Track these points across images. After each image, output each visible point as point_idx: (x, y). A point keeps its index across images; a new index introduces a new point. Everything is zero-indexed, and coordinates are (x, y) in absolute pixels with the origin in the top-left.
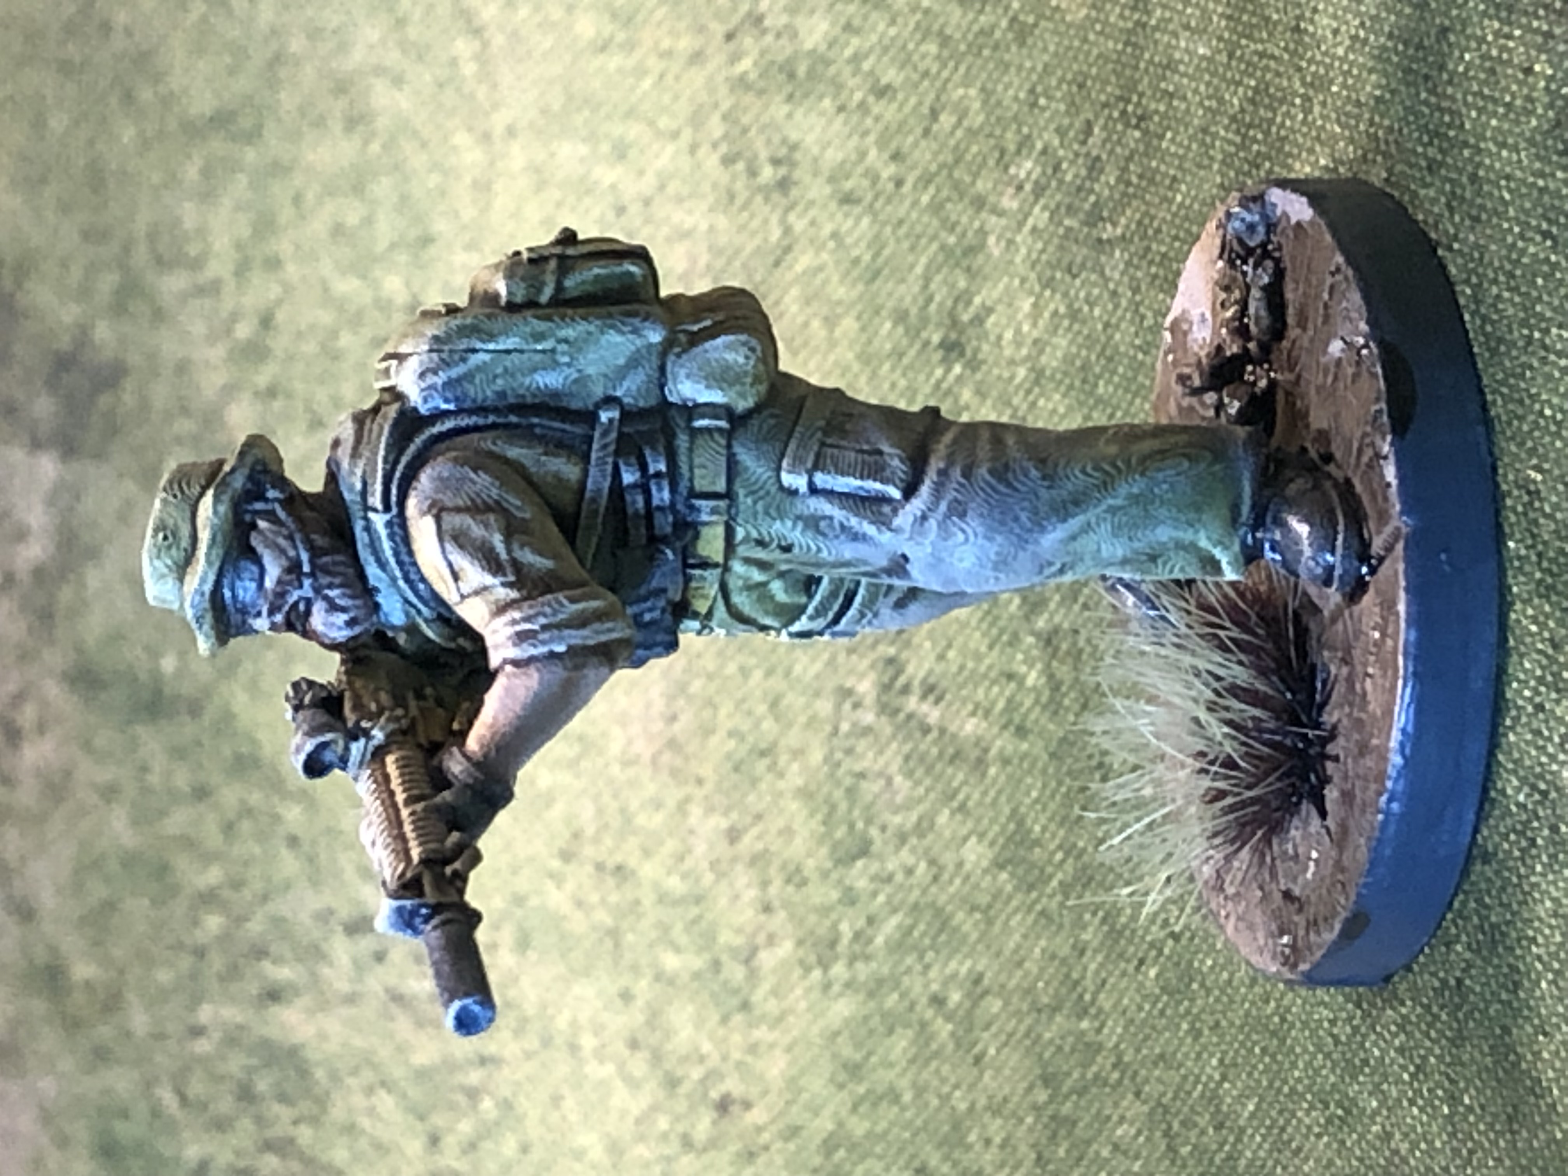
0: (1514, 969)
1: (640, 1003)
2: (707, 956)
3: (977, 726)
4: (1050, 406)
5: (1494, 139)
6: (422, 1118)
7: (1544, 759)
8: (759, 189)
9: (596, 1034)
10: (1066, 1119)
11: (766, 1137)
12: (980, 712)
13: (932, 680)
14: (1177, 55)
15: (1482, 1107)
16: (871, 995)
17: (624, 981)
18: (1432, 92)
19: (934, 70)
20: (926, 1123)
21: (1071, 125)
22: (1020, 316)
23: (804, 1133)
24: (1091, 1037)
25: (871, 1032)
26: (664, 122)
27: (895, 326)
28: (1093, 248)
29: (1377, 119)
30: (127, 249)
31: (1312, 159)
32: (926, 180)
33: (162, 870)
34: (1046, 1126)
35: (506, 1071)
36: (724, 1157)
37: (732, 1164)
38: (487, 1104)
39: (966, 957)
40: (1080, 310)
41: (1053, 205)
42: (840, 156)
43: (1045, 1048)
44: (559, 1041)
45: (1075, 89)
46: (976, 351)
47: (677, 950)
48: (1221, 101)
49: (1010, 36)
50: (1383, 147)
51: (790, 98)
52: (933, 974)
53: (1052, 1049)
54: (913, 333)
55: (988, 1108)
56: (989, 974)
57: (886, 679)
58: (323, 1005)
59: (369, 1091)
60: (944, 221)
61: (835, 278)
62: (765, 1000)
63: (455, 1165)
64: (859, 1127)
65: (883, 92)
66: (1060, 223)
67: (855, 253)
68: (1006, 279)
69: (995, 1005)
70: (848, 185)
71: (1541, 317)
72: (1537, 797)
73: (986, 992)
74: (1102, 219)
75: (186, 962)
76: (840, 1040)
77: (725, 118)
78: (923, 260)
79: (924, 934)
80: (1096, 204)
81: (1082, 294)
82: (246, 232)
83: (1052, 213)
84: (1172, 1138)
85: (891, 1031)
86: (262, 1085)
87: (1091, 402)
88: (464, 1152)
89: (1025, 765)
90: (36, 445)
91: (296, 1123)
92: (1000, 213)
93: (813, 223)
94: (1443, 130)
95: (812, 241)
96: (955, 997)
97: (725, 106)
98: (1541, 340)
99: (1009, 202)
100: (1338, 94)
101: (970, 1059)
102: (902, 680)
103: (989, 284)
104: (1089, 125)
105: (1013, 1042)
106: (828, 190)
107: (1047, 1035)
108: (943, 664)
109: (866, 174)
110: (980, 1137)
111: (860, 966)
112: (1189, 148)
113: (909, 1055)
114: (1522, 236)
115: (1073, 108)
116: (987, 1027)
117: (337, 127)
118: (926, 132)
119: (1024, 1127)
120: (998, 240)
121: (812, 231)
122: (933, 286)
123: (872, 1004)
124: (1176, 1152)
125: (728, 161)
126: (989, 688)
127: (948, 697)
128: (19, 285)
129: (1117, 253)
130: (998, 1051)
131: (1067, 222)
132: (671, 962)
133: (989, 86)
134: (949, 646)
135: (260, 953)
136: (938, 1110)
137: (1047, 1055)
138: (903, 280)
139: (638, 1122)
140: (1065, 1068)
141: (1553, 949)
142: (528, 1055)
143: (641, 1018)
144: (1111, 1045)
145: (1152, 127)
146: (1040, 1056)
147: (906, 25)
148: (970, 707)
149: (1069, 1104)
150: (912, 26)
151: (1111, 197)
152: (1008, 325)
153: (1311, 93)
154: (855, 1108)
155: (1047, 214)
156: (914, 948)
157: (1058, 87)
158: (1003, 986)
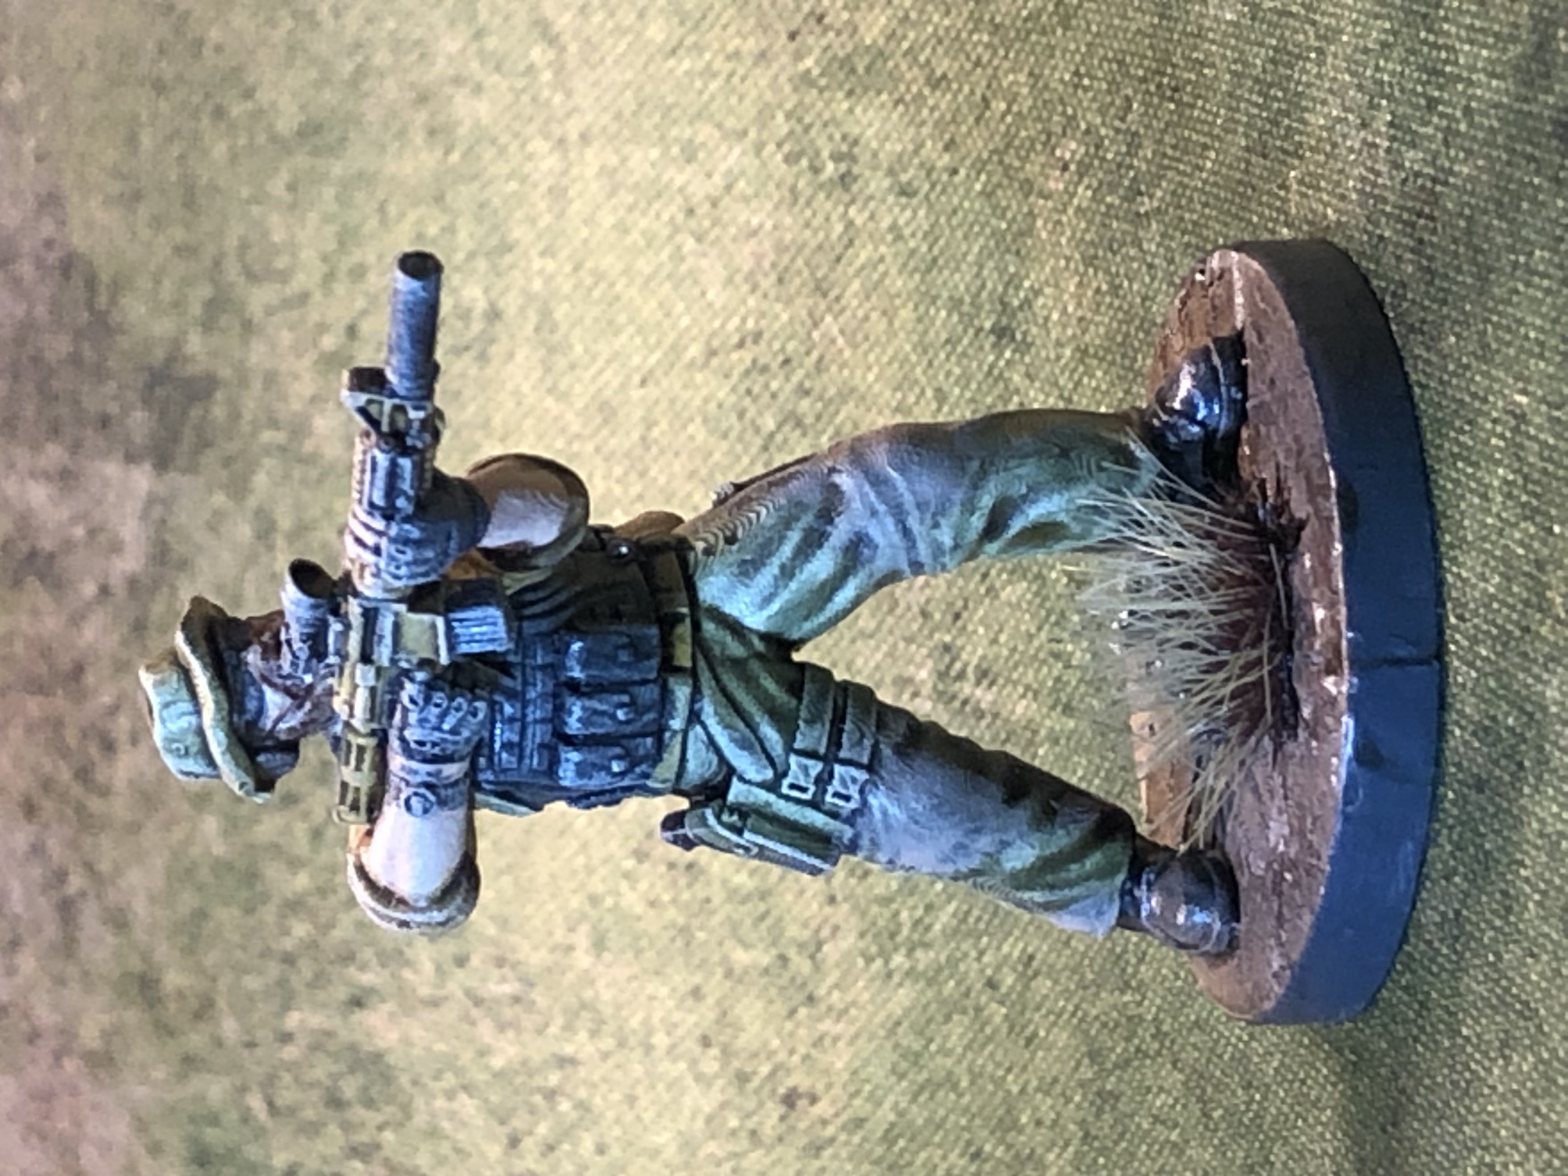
0: (1505, 893)
1: (710, 1001)
2: (774, 952)
3: (1027, 707)
4: (1094, 384)
5: (1484, 70)
6: (503, 1122)
7: (1530, 681)
8: (821, 186)
9: (669, 1034)
10: (1111, 1093)
11: (830, 1131)
12: (1030, 695)
13: (985, 666)
14: (1207, 23)
15: (1478, 1036)
16: (930, 982)
17: (697, 979)
18: (1429, 30)
19: (985, 59)
20: (982, 1109)
21: (1112, 103)
22: (1066, 297)
23: (868, 1125)
24: (1132, 1011)
25: (929, 1021)
26: (730, 123)
27: (949, 315)
28: (1131, 222)
29: (1382, 63)
30: (217, 263)
31: (1326, 110)
32: (980, 166)
33: (252, 876)
34: (1092, 1103)
35: (582, 1072)
36: (789, 1152)
37: (798, 1158)
38: (565, 1106)
39: (1017, 939)
40: (1120, 286)
41: (1095, 184)
42: (899, 148)
43: (1091, 1024)
44: (633, 1041)
45: (1115, 66)
46: (1025, 334)
47: (747, 946)
48: (1245, 64)
49: (1055, 19)
50: (1387, 90)
51: (850, 93)
52: (986, 959)
53: (1097, 1025)
54: (968, 320)
55: (1038, 1090)
56: (1039, 956)
57: (942, 668)
58: (408, 1010)
59: (450, 1095)
60: (994, 208)
61: (893, 271)
62: (829, 993)
63: (532, 1166)
64: (918, 1115)
65: (936, 83)
66: (1102, 200)
67: (912, 244)
68: (1052, 262)
69: (1043, 985)
70: (904, 178)
71: (1527, 241)
72: (1525, 719)
73: (1036, 974)
74: (1141, 194)
75: (274, 969)
76: (900, 1030)
77: (788, 116)
78: (976, 249)
79: (979, 919)
80: (1134, 179)
81: (1122, 271)
82: (331, 246)
83: (1095, 191)
84: (1205, 1103)
85: (948, 1018)
86: (349, 1088)
87: (1131, 376)
88: (543, 1155)
89: (1072, 744)
90: (131, 458)
91: (381, 1128)
92: (1046, 196)
93: (872, 217)
94: (1439, 66)
95: (871, 236)
96: (1008, 979)
97: (789, 106)
98: (1527, 264)
99: (1057, 183)
100: (1348, 43)
101: (1022, 1042)
102: (958, 666)
103: (1037, 267)
104: (1128, 100)
105: (1061, 1022)
106: (886, 183)
107: (1094, 1012)
108: (995, 648)
109: (922, 165)
110: (1030, 1118)
111: (919, 954)
112: (1217, 115)
113: (965, 1041)
114: (1509, 163)
115: (1114, 87)
116: (1038, 1008)
117: (419, 139)
118: (978, 120)
119: (1072, 1106)
120: (1046, 222)
121: (871, 225)
122: (985, 272)
123: (930, 993)
124: (1210, 1117)
125: (791, 159)
126: (1038, 671)
127: (1001, 681)
128: (113, 301)
129: (1154, 226)
130: (1048, 1032)
131: (1109, 199)
132: (741, 957)
133: (1037, 71)
134: (1001, 631)
135: (348, 957)
136: (993, 1094)
137: (1093, 1032)
138: (957, 269)
139: (709, 1120)
140: (1110, 1044)
141: (1538, 869)
142: (605, 1056)
143: (712, 1016)
144: (1149, 1017)
145: (1185, 99)
146: (1086, 1033)
147: (960, 14)
148: (1021, 690)
149: (1113, 1079)
150: (965, 14)
151: (1149, 171)
152: (1054, 307)
153: (1324, 44)
154: (914, 1099)
155: (1089, 193)
156: (969, 934)
157: (1100, 66)
158: (1051, 967)
